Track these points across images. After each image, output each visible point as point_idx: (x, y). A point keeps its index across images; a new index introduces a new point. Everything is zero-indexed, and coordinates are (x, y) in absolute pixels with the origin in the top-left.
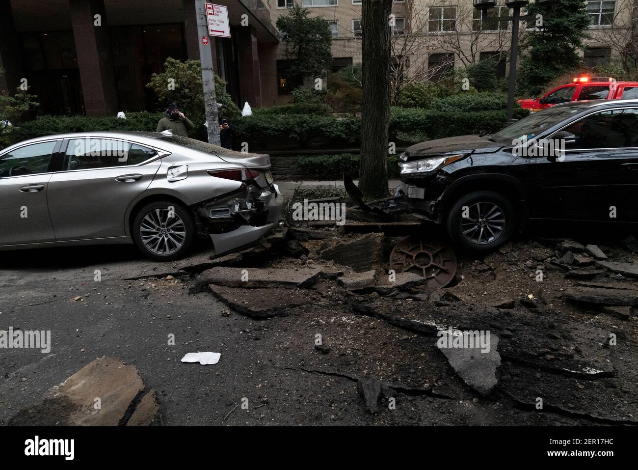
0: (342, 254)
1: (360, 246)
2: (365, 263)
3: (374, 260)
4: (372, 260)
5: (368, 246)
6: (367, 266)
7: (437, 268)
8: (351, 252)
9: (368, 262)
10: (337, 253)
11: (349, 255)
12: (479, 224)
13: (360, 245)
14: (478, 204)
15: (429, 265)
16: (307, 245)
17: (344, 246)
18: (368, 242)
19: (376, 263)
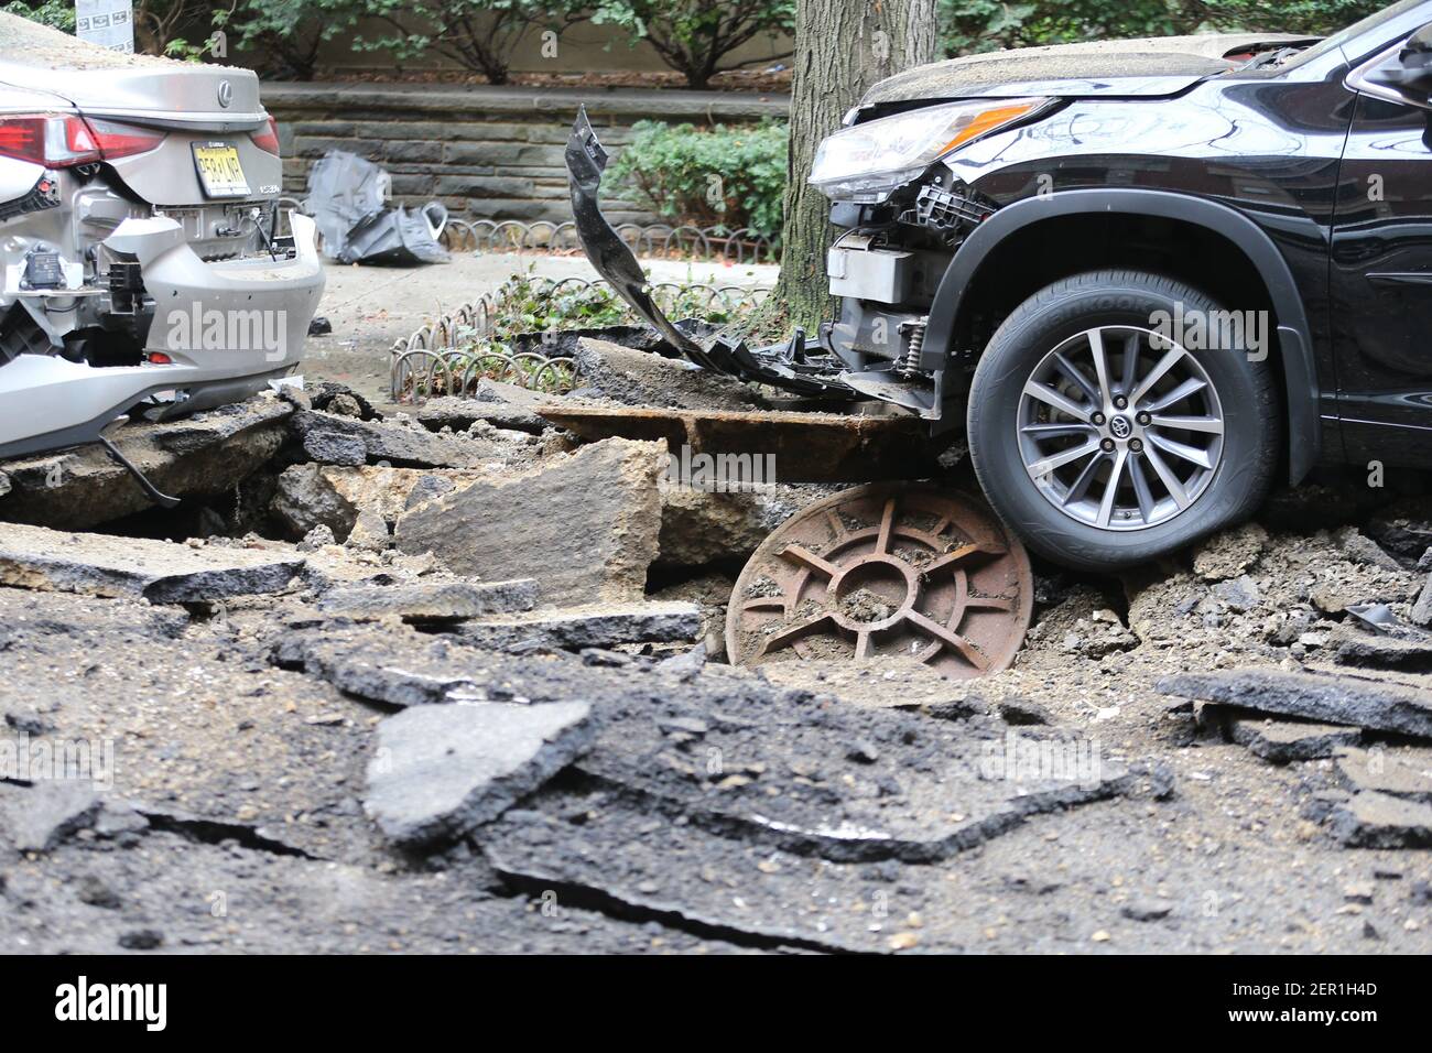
0: (483, 529)
1: (557, 498)
2: (570, 576)
3: (608, 563)
4: (600, 566)
5: (588, 496)
6: (579, 591)
7: (927, 636)
8: (518, 523)
9: (583, 572)
10: (462, 525)
11: (509, 537)
12: (1104, 431)
13: (559, 490)
14: (1094, 336)
15: (894, 619)
16: (350, 486)
17: (490, 496)
18: (592, 480)
19: (618, 577)
